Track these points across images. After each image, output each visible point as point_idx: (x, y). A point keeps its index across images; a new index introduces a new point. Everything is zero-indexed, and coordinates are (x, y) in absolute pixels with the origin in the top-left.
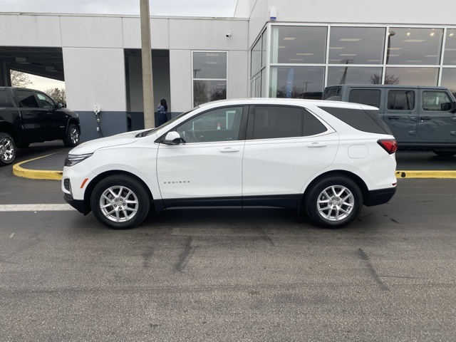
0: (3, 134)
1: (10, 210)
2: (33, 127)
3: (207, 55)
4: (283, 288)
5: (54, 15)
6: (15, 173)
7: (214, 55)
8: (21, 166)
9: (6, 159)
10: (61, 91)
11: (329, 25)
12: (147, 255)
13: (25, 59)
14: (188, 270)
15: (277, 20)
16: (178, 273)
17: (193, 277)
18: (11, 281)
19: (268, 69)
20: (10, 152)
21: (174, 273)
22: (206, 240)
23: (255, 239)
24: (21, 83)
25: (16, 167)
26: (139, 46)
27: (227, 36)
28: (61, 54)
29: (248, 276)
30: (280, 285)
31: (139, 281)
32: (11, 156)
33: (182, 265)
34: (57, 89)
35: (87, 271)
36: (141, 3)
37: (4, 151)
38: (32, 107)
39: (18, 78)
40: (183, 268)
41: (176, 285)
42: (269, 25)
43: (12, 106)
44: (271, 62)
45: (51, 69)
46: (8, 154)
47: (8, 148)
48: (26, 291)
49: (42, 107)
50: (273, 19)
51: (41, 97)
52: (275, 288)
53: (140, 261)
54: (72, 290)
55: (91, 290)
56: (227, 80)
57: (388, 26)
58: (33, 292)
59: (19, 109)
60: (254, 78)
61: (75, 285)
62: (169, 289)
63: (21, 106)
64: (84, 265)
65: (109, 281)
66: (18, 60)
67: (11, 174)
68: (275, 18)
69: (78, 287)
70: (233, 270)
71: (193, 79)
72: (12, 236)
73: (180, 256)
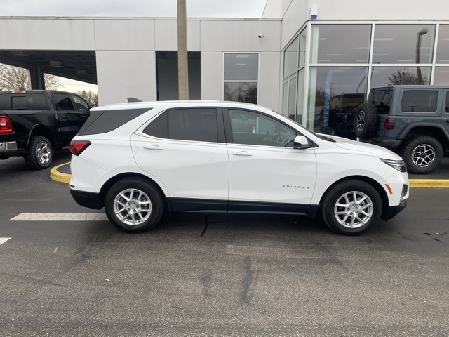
0: (41, 137)
1: (51, 219)
2: (68, 130)
3: (238, 56)
4: (379, 331)
5: (88, 19)
6: (53, 178)
7: (244, 56)
8: (58, 170)
9: (43, 162)
10: (88, 93)
11: (374, 23)
12: (205, 280)
13: (58, 63)
14: (257, 301)
15: (317, 18)
16: (245, 306)
17: (265, 312)
18: (60, 310)
19: (307, 69)
20: (47, 155)
21: (242, 305)
22: (267, 262)
23: (323, 262)
24: (52, 86)
25: (54, 171)
26: (175, 49)
27: (260, 37)
28: (94, 58)
29: (330, 313)
30: (374, 328)
31: (203, 315)
32: (48, 160)
33: (248, 295)
34: (84, 92)
35: (142, 299)
36: (178, 3)
37: (41, 154)
38: (68, 110)
39: (50, 81)
40: (251, 299)
41: (247, 322)
42: (309, 24)
43: (49, 109)
44: (311, 62)
45: (83, 72)
46: (45, 157)
47: (45, 152)
48: (77, 325)
49: (78, 110)
50: (314, 17)
51: (75, 100)
52: (369, 332)
53: (199, 287)
54: (127, 325)
55: (151, 325)
56: (258, 81)
57: (438, 23)
58: (85, 326)
59: (56, 112)
60: (288, 79)
61: (132, 318)
62: (241, 328)
63: (58, 109)
64: (137, 291)
65: (169, 313)
66: (53, 63)
67: (48, 178)
68: (316, 16)
69: (135, 321)
70: (310, 304)
71: (224, 81)
72: (56, 251)
73: (243, 282)
